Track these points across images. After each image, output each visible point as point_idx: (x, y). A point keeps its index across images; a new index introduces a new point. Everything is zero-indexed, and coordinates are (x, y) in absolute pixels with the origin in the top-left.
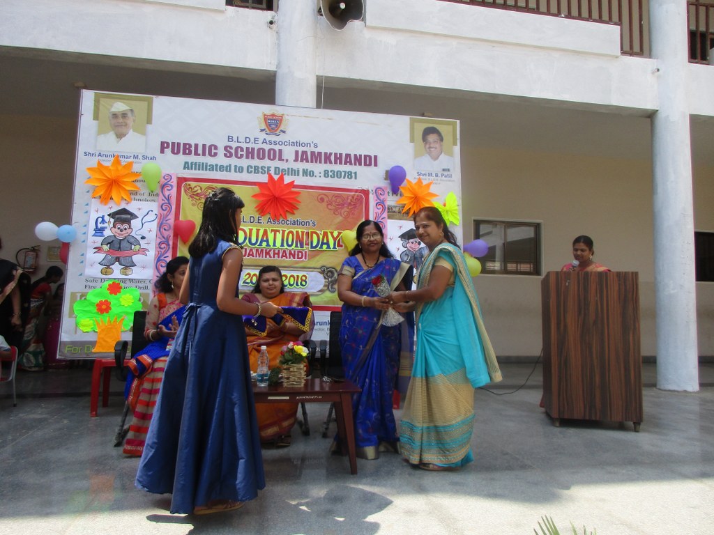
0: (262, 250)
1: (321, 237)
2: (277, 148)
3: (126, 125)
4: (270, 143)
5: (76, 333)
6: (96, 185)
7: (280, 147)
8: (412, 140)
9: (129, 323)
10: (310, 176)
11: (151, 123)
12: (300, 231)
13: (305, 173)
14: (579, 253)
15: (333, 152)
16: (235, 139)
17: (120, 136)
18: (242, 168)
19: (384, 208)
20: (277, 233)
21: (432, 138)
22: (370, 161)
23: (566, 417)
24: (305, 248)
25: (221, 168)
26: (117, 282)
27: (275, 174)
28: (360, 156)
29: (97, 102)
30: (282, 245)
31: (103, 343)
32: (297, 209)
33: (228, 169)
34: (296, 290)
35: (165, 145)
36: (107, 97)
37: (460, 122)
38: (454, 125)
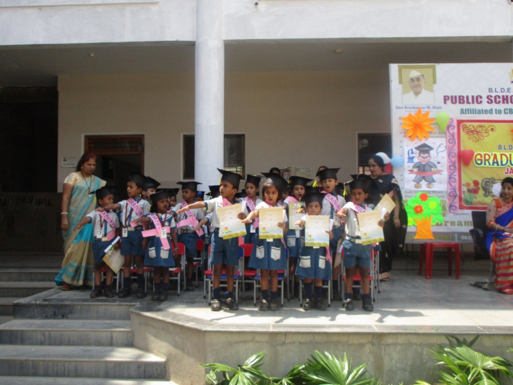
3: (420, 86)
6: (408, 128)
11: (436, 83)
16: (494, 90)
17: (417, 94)
18: (501, 110)
25: (486, 112)
26: (425, 193)
29: (400, 72)
31: (421, 233)
33: (491, 112)
35: (447, 98)
36: (406, 67)
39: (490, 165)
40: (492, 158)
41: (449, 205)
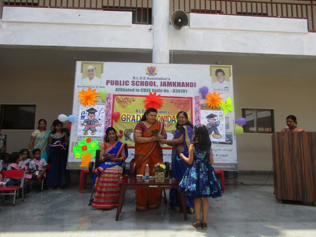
1: (172, 118)
2: (153, 81)
3: (93, 74)
4: (150, 79)
5: (74, 159)
6: (82, 99)
7: (155, 80)
8: (211, 75)
9: (94, 155)
10: (167, 92)
11: (103, 73)
12: (163, 115)
13: (165, 91)
14: (289, 123)
15: (177, 82)
16: (136, 78)
17: (91, 79)
18: (139, 90)
19: (199, 105)
21: (220, 74)
22: (192, 85)
23: (285, 199)
25: (130, 90)
26: (89, 138)
27: (153, 92)
28: (188, 83)
29: (82, 65)
31: (84, 163)
32: (162, 106)
33: (133, 90)
35: (108, 82)
36: (86, 63)
37: (232, 66)
38: (230, 68)
39: (130, 121)
40: (132, 117)
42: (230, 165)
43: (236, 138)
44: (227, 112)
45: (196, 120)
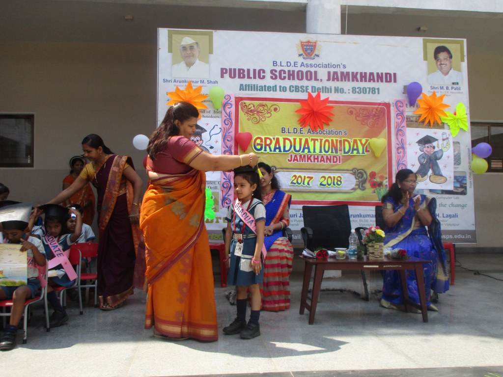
0: (304, 156)
1: (352, 144)
2: (313, 70)
3: (193, 55)
4: (307, 66)
7: (317, 69)
8: (426, 58)
10: (341, 92)
11: (212, 54)
12: (334, 139)
13: (337, 90)
15: (359, 71)
16: (279, 64)
17: (189, 65)
18: (286, 88)
19: (403, 118)
20: (316, 141)
21: (442, 56)
22: (390, 78)
24: (339, 154)
25: (269, 89)
27: (312, 92)
28: (382, 74)
29: (170, 37)
30: (321, 151)
32: (331, 120)
33: (274, 89)
34: (333, 189)
35: (224, 71)
36: (178, 33)
37: (467, 41)
38: (461, 43)
39: (271, 150)
40: (274, 142)
41: (222, 198)
42: (462, 234)
43: (472, 183)
44: (457, 131)
45: (398, 149)
